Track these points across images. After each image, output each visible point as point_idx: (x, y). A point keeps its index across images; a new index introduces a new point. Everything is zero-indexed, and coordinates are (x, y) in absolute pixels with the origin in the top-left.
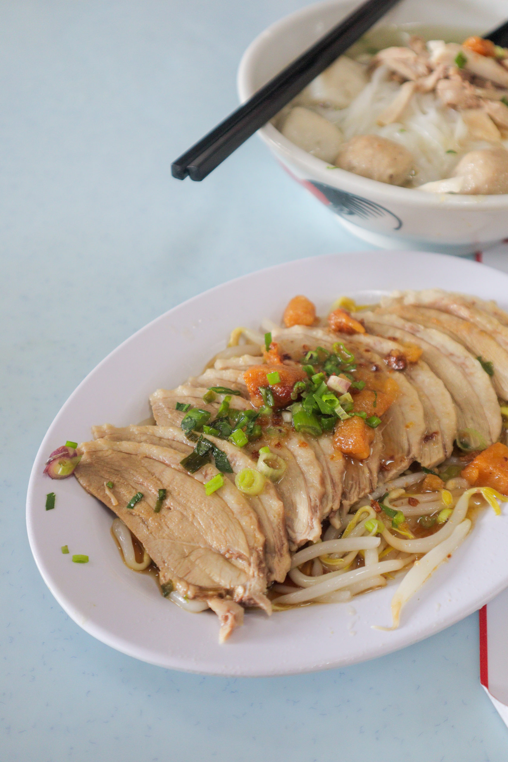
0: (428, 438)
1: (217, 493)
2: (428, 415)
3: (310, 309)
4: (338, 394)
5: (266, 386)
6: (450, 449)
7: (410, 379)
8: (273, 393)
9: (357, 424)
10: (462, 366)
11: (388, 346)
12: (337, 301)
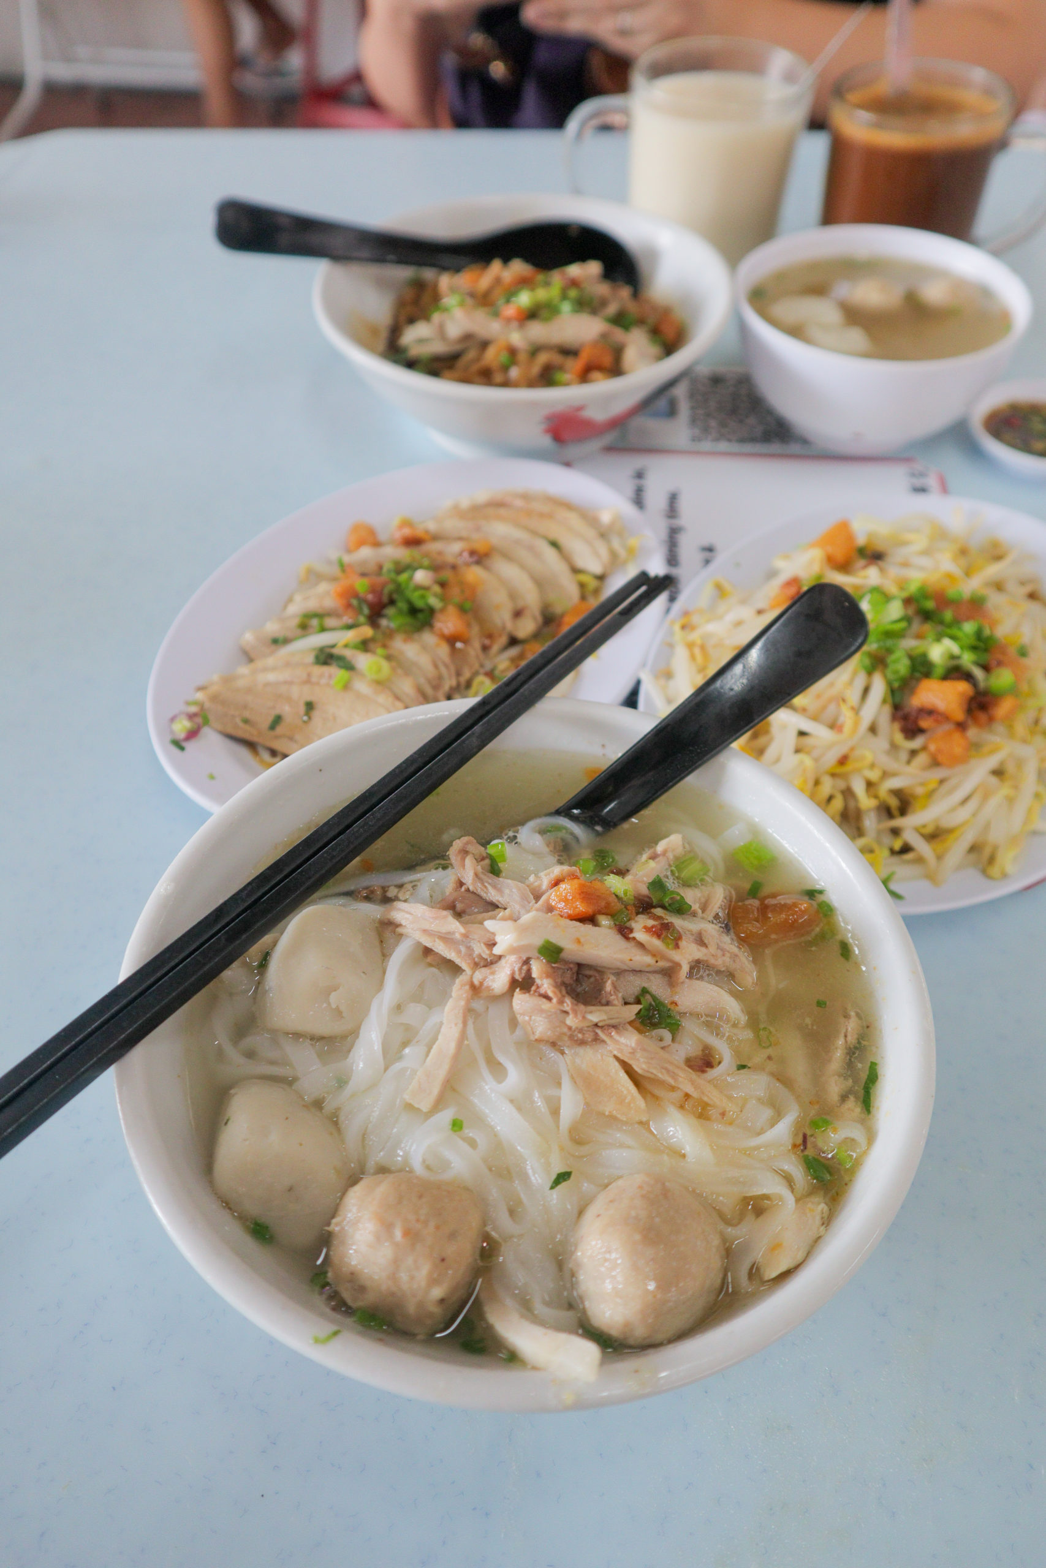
0: (518, 614)
1: (347, 687)
2: (513, 595)
3: (371, 532)
4: (426, 589)
5: (356, 595)
6: (540, 620)
7: (487, 568)
8: (365, 601)
9: (452, 610)
10: (531, 548)
11: (456, 547)
12: (396, 522)
